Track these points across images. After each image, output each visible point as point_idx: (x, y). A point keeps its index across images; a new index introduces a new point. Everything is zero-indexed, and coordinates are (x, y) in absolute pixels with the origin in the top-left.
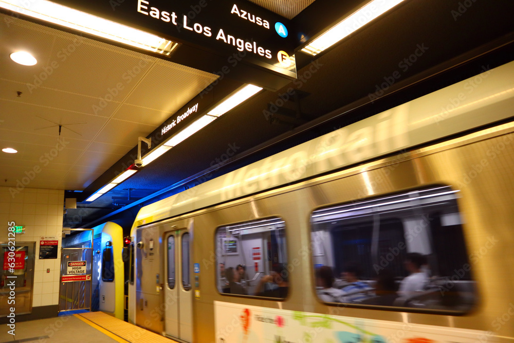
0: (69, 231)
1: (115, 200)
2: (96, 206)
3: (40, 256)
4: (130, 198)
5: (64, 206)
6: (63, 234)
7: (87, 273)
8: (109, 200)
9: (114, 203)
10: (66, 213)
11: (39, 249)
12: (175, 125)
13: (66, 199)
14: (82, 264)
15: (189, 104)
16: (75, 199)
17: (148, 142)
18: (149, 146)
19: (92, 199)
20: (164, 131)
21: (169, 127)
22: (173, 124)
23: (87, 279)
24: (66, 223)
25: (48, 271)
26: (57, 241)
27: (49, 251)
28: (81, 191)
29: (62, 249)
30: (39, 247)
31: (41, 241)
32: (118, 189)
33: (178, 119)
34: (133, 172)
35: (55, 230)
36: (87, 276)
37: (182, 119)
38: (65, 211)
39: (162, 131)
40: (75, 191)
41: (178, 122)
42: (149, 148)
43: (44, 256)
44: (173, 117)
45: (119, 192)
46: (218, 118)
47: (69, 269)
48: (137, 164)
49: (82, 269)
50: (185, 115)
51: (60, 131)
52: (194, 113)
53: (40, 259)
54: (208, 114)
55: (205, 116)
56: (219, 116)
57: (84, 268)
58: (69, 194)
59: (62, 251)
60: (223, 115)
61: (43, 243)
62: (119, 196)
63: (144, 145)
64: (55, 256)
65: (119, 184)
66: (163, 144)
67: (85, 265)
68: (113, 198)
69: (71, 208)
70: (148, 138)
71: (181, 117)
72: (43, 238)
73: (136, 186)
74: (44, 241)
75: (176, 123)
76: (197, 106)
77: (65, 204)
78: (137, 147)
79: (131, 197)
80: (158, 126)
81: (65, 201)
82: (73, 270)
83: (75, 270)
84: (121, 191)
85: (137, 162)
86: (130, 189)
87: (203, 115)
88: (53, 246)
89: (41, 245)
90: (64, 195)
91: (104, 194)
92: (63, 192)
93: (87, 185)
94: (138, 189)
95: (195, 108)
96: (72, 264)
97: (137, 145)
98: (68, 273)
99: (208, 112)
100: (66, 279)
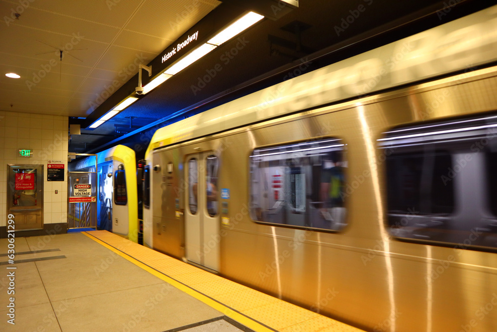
0: (74, 156)
1: (118, 128)
2: (99, 133)
3: (48, 178)
4: (132, 127)
5: (69, 133)
6: (69, 159)
7: (92, 195)
8: (111, 128)
9: (117, 130)
10: (71, 138)
11: (47, 172)
12: (175, 53)
13: (71, 125)
14: (88, 186)
15: (189, 32)
16: (79, 126)
17: (149, 70)
18: (149, 74)
19: (95, 125)
20: (164, 59)
21: (170, 55)
22: (174, 52)
23: (92, 201)
24: (71, 148)
25: (56, 192)
26: (64, 165)
27: (56, 174)
28: (85, 118)
29: (68, 172)
30: (47, 170)
31: (48, 165)
32: (120, 117)
33: (178, 47)
34: (135, 99)
35: (61, 155)
36: (92, 198)
37: (182, 47)
38: (69, 136)
39: (163, 59)
40: (79, 118)
41: (178, 50)
42: (150, 76)
43: (51, 178)
44: (173, 45)
45: (121, 120)
46: (218, 46)
47: (76, 191)
48: (138, 92)
49: (88, 192)
50: (185, 43)
51: (61, 56)
52: (194, 41)
53: (48, 181)
54: (208, 42)
55: (205, 44)
56: (219, 45)
57: (89, 191)
58: (73, 121)
59: (68, 174)
60: (223, 44)
61: (50, 166)
62: (121, 123)
63: (144, 72)
64: (62, 179)
65: (120, 112)
66: (163, 72)
67: (90, 188)
68: (116, 125)
69: (76, 134)
70: (148, 65)
71: (181, 45)
72: (50, 162)
73: (137, 114)
74: (51, 165)
75: (176, 51)
76: (197, 33)
77: (69, 130)
78: (137, 75)
79: (133, 125)
80: (158, 54)
81: (69, 127)
82: (80, 192)
83: (81, 192)
84: (123, 119)
85: (137, 89)
86: (132, 117)
87: (203, 43)
88: (59, 169)
89: (48, 168)
90: (68, 122)
91: (106, 121)
92: (67, 119)
93: (89, 112)
94: (139, 118)
95: (195, 36)
96: (78, 187)
97: (138, 73)
98: (75, 195)
99: (208, 40)
100: (73, 200)
